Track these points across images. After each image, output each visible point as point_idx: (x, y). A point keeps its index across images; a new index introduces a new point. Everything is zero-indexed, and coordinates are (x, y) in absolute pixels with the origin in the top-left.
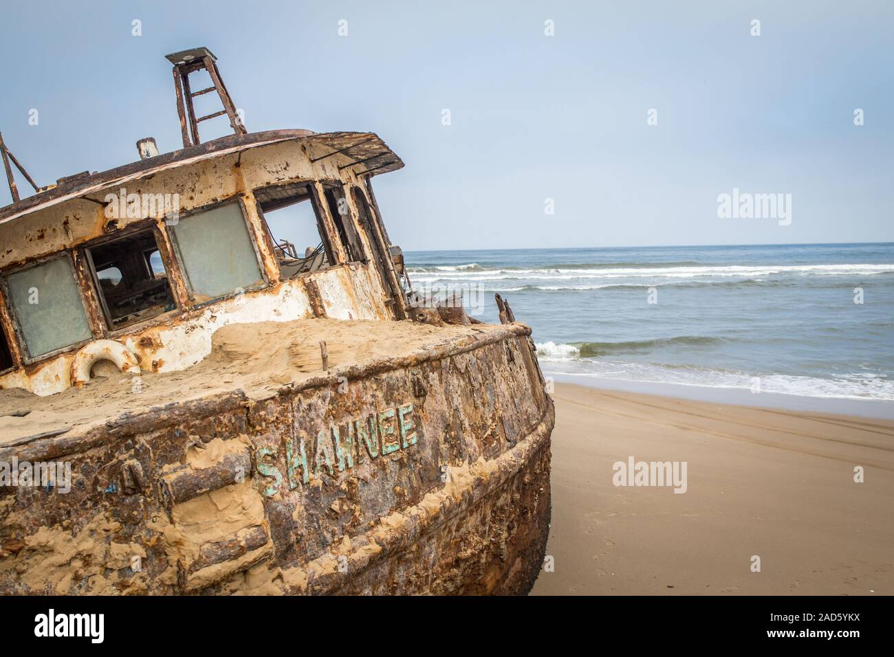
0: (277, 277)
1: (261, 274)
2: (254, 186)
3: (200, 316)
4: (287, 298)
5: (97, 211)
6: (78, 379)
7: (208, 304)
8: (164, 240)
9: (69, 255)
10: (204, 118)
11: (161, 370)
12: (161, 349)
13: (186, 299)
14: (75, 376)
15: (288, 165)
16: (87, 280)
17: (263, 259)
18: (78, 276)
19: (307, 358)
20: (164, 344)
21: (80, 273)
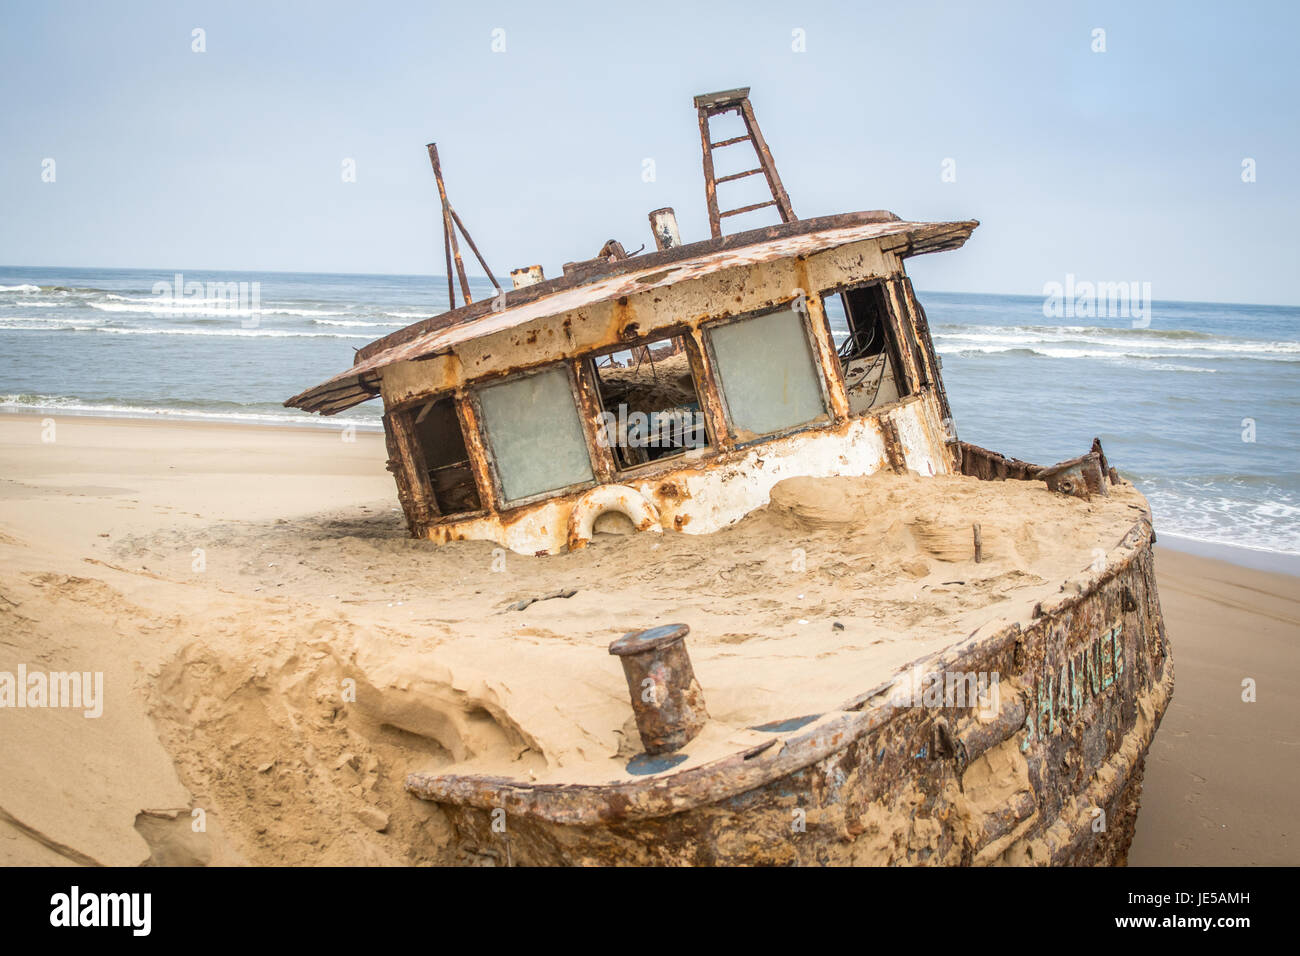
0: (845, 412)
1: (824, 406)
2: (821, 288)
3: (742, 459)
4: (857, 441)
5: (611, 311)
6: (580, 537)
7: (752, 444)
8: (699, 354)
9: (569, 367)
10: (726, 179)
11: (686, 529)
12: (687, 501)
13: (724, 435)
14: (576, 531)
15: (862, 259)
16: (592, 403)
17: (829, 386)
18: (581, 395)
19: (947, 542)
20: (692, 494)
21: (583, 392)
